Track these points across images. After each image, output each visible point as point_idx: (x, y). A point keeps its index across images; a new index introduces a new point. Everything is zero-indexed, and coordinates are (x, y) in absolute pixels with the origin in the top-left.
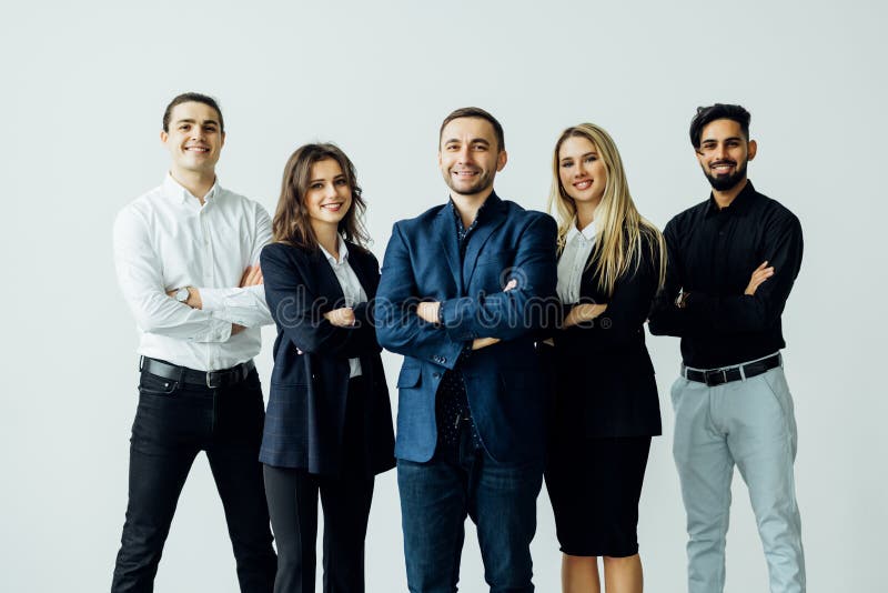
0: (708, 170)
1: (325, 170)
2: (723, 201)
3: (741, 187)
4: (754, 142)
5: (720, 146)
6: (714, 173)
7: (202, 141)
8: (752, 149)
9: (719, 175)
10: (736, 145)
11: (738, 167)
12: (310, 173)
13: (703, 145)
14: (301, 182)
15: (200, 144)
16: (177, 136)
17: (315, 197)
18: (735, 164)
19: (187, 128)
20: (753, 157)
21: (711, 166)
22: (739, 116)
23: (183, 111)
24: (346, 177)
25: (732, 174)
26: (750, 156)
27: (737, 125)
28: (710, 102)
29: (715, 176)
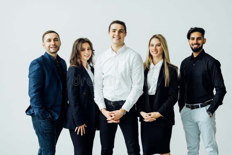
0: (191, 46)
1: (86, 46)
2: (195, 55)
3: (201, 51)
4: (205, 39)
5: (195, 39)
6: (193, 47)
7: (118, 36)
8: (205, 41)
9: (195, 48)
10: (200, 39)
11: (200, 46)
12: (81, 46)
13: (191, 39)
14: (79, 49)
15: (118, 37)
16: (112, 34)
17: (82, 53)
18: (199, 45)
19: (114, 31)
20: (205, 43)
21: (192, 45)
22: (202, 31)
23: (114, 26)
24: (91, 48)
25: (198, 48)
26: (204, 43)
27: (201, 34)
28: (193, 27)
29: (193, 48)
